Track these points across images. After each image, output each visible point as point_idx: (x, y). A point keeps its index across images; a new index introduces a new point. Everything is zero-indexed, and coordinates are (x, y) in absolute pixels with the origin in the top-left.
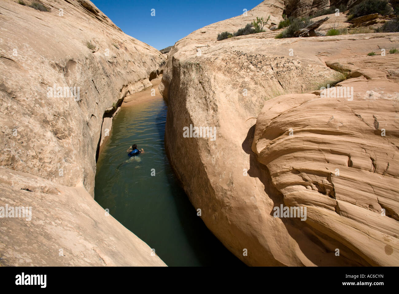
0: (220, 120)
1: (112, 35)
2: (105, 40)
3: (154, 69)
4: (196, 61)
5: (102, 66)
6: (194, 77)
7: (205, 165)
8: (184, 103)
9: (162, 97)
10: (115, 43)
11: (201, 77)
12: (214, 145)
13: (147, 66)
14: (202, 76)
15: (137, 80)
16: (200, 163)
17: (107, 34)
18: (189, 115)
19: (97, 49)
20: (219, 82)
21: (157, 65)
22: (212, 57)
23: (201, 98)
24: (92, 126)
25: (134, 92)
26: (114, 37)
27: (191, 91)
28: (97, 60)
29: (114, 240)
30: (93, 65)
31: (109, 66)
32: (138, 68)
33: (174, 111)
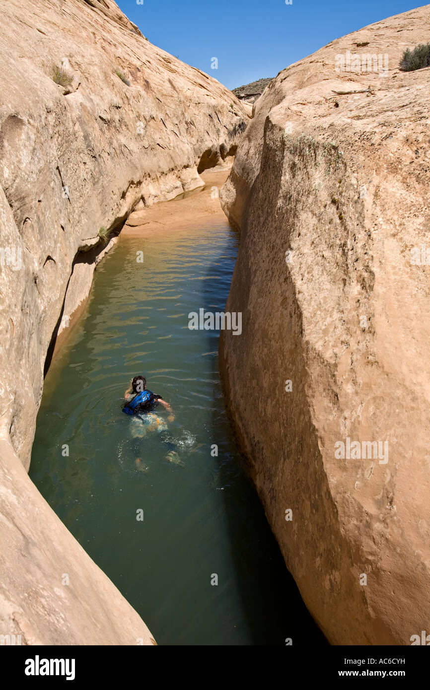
0: (376, 316)
1: (115, 45)
2: (96, 60)
3: (212, 142)
4: (330, 140)
5: (85, 131)
6: (319, 184)
7: (321, 433)
8: (282, 250)
9: (226, 219)
10: (120, 68)
11: (338, 185)
12: (351, 383)
13: (195, 133)
14: (340, 182)
15: (166, 170)
16: (306, 423)
17: (105, 44)
18: (294, 287)
19: (75, 84)
20: (386, 206)
21: (223, 131)
22: (377, 130)
23: (331, 246)
24: (44, 286)
25: (156, 200)
26: (120, 52)
27: (306, 221)
28: (74, 114)
29: (63, 595)
30: (61, 128)
31: (101, 130)
32: (172, 137)
33: (254, 268)
